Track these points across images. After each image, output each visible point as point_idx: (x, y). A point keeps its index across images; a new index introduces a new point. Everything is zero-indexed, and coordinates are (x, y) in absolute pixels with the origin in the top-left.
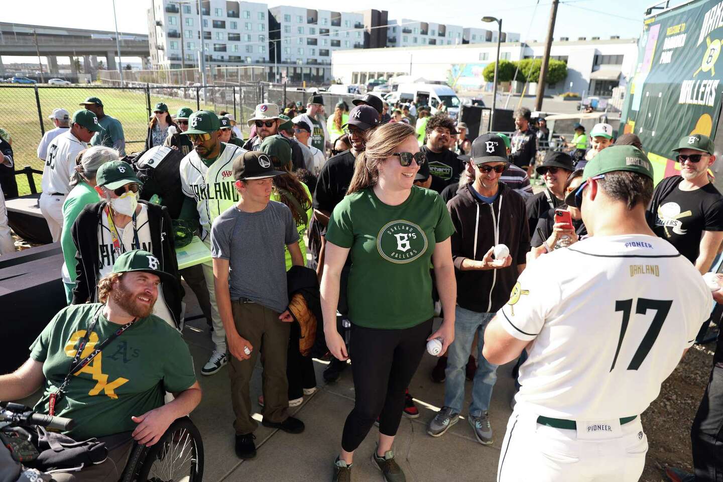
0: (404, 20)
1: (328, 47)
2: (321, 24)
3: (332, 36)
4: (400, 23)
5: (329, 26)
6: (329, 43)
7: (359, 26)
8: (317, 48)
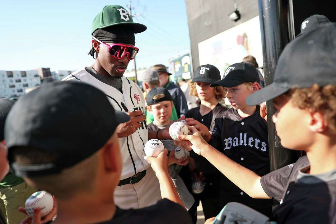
0: (59, 71)
1: (22, 87)
2: (15, 77)
3: (23, 82)
4: (57, 72)
5: (20, 77)
6: (22, 86)
7: (36, 76)
8: (16, 89)
